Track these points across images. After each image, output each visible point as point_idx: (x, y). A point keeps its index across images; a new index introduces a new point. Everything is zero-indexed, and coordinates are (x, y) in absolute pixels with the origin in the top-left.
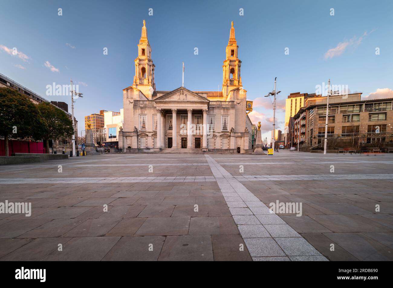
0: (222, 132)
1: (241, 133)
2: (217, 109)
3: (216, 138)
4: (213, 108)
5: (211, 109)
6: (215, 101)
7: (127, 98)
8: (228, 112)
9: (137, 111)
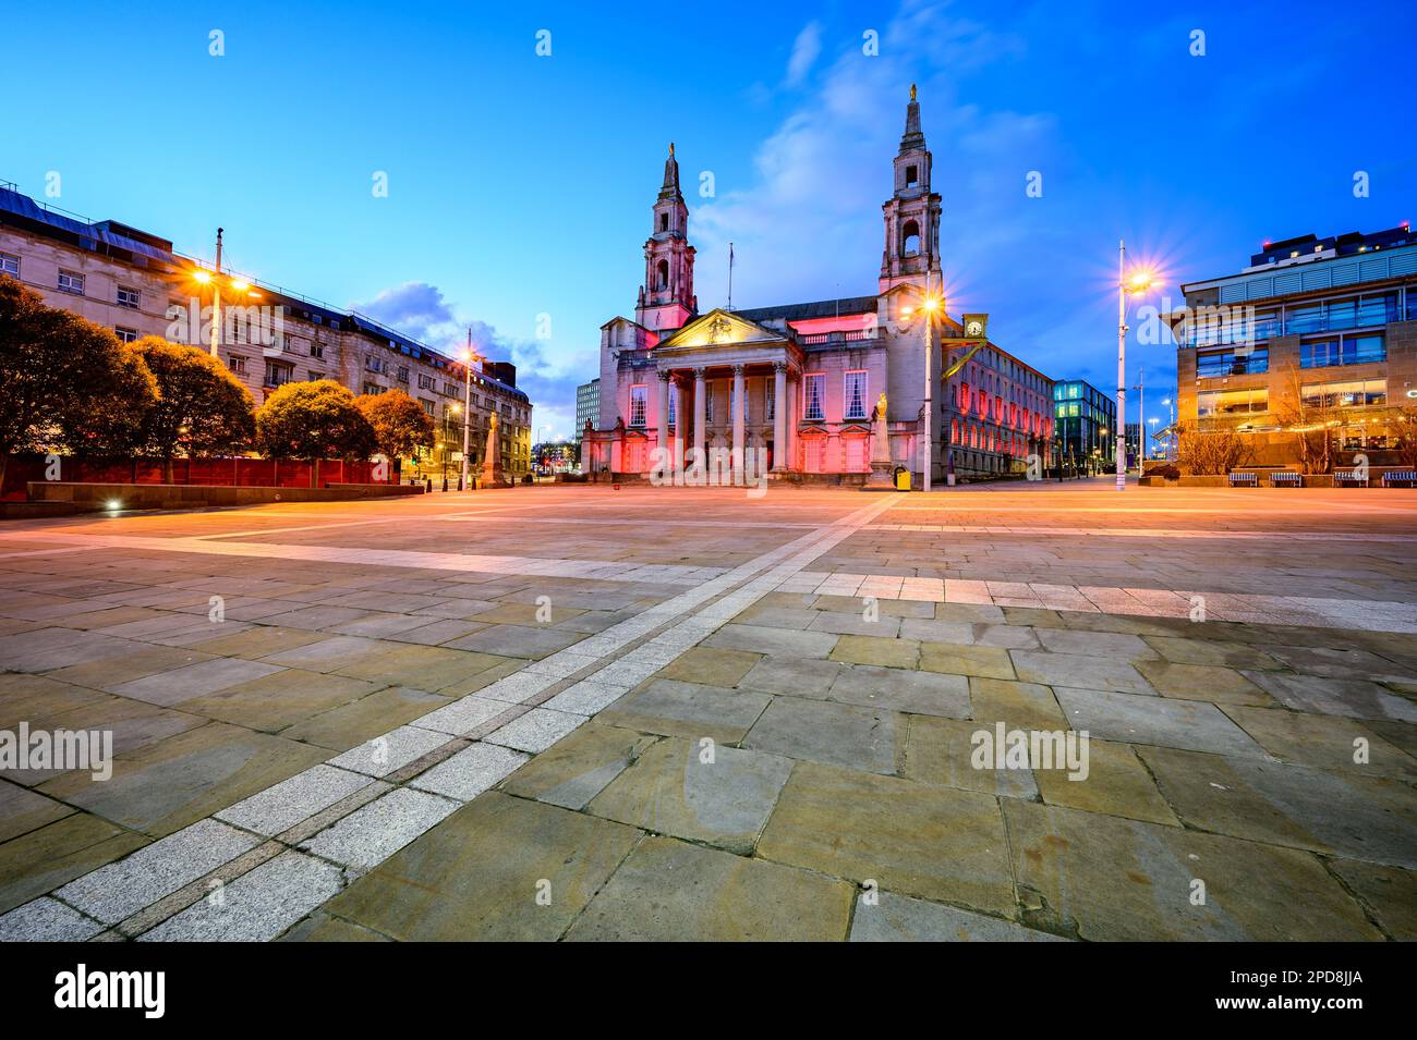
0: (847, 422)
1: (907, 422)
2: (833, 354)
3: (826, 441)
4: (820, 352)
5: (815, 356)
6: (826, 334)
7: (610, 346)
8: (864, 361)
9: (626, 377)
